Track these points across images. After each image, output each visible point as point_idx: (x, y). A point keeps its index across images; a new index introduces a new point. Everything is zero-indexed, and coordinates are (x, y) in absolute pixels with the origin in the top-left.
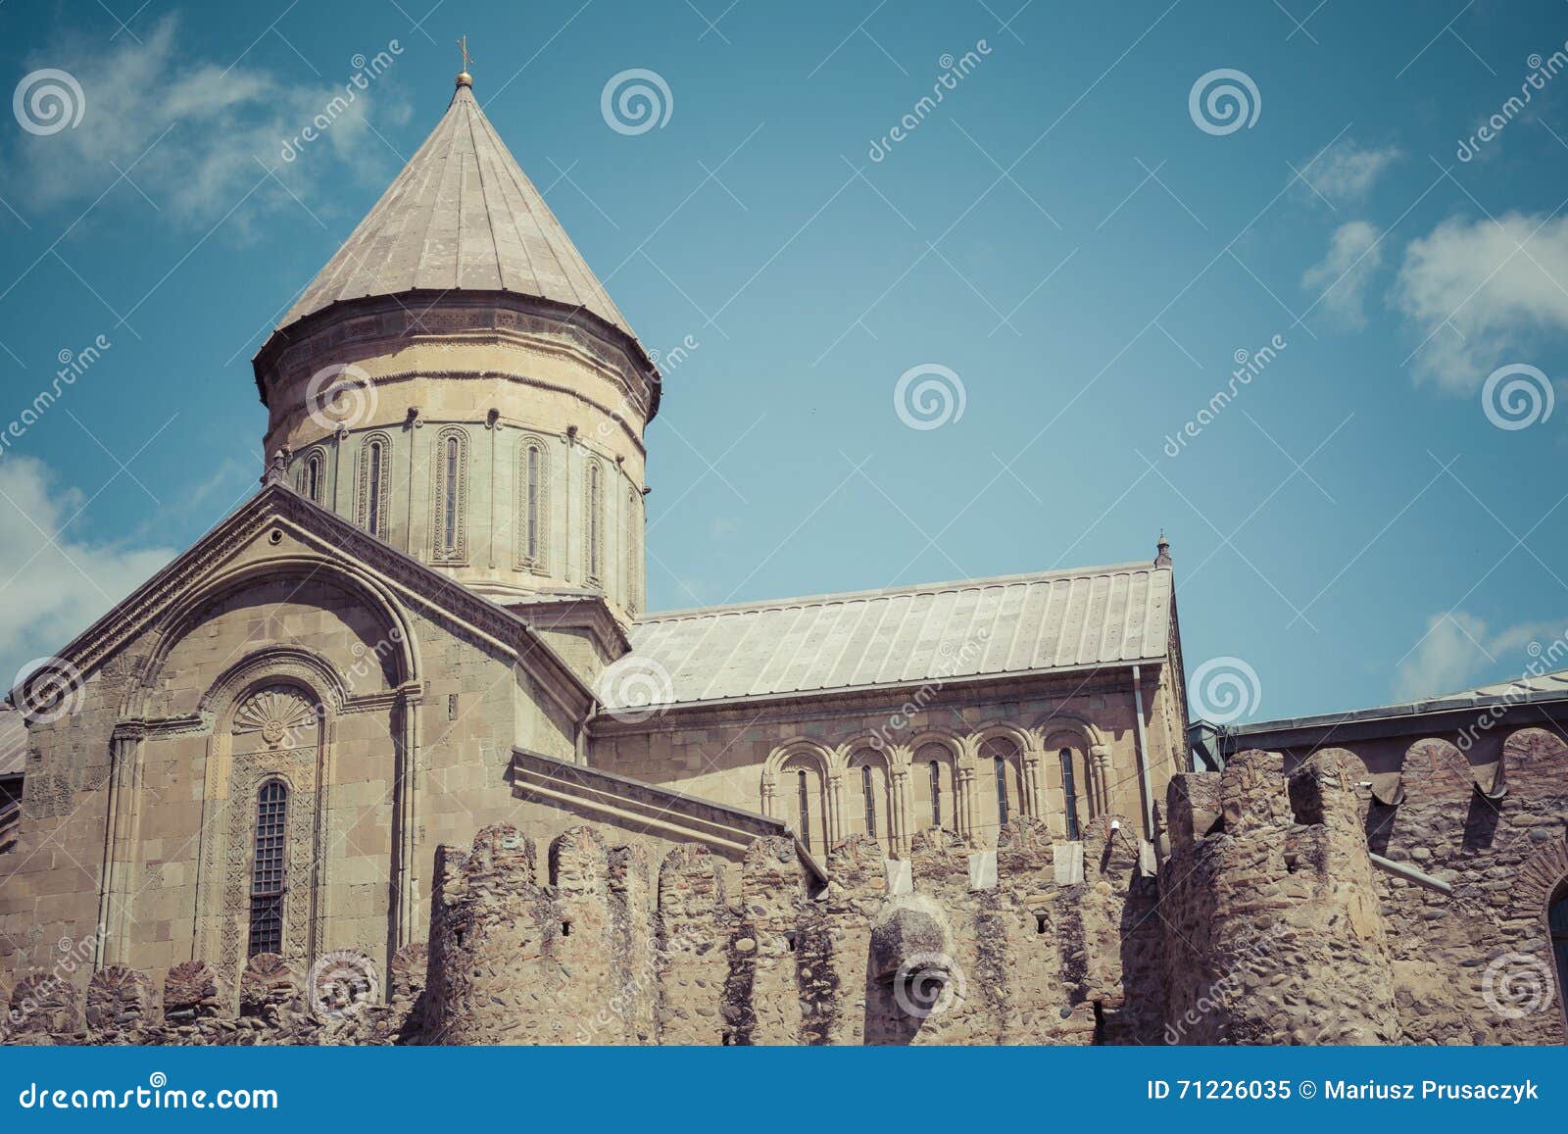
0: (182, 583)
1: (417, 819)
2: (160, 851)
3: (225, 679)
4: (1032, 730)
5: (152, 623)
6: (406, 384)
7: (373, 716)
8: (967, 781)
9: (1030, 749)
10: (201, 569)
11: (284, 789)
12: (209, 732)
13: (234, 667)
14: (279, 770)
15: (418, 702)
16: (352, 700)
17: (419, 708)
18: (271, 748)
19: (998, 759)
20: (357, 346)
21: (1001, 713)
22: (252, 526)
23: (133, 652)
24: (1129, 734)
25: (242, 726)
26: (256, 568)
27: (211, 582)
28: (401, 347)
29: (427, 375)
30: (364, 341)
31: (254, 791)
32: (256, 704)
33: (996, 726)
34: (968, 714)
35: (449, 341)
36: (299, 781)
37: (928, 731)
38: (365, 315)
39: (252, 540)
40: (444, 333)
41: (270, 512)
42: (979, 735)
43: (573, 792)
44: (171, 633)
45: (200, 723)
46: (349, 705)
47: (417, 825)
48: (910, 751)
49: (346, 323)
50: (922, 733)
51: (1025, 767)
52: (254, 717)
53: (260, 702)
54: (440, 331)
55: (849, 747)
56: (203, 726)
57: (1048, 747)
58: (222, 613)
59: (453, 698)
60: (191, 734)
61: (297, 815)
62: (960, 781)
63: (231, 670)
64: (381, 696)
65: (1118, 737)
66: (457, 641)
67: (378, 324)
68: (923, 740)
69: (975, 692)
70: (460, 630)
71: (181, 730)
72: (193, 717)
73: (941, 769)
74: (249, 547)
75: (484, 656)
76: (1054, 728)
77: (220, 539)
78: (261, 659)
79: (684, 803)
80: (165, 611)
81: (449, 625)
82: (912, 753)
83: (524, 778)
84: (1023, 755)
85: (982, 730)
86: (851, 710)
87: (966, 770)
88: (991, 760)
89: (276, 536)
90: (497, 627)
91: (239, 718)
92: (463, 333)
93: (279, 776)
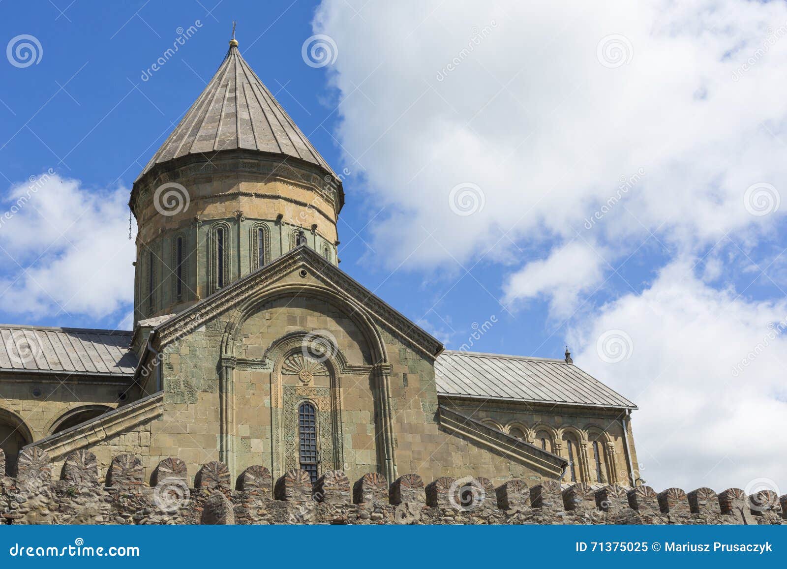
0: (252, 287)
1: (393, 434)
2: (249, 431)
3: (276, 344)
4: (584, 431)
5: (235, 305)
6: (274, 201)
7: (361, 377)
8: (559, 450)
9: (583, 439)
10: (262, 282)
11: (312, 407)
12: (271, 371)
13: (283, 338)
14: (309, 397)
15: (388, 374)
16: (349, 367)
17: (389, 377)
18: (304, 385)
19: (569, 442)
20: (245, 174)
21: (570, 421)
22: (290, 265)
23: (224, 319)
24: (620, 438)
25: (287, 370)
26: (295, 287)
27: (269, 290)
28: (269, 181)
29: (285, 199)
30: (249, 172)
31: (296, 407)
32: (294, 360)
33: (569, 426)
34: (558, 419)
35: (292, 184)
36: (323, 405)
37: (542, 424)
38: (251, 159)
39: (290, 272)
40: (290, 179)
41: (299, 259)
42: (563, 430)
43: (469, 432)
44: (246, 313)
45: (265, 365)
46: (346, 369)
47: (394, 437)
48: (535, 432)
49: (241, 161)
50: (539, 425)
51: (582, 447)
52: (292, 366)
53: (296, 359)
54: (287, 178)
55: (510, 426)
56: (267, 366)
57: (589, 440)
58: (272, 307)
59: (405, 376)
60: (260, 370)
61: (323, 422)
62: (556, 450)
63: (281, 339)
64: (364, 368)
65: (616, 439)
66: (403, 347)
67: (258, 165)
68: (540, 428)
69: (560, 409)
70: (405, 342)
71: (255, 367)
72: (261, 361)
73: (546, 442)
74: (288, 276)
75: (418, 357)
76: (591, 431)
77: (274, 268)
78: (296, 336)
79: (522, 445)
80: (242, 300)
81: (399, 337)
82: (535, 434)
83: (445, 421)
84: (581, 442)
85: (564, 427)
86: (509, 409)
87: (559, 445)
88: (566, 441)
89: (303, 273)
90: (426, 343)
91: (285, 366)
92: (298, 181)
93: (310, 401)
